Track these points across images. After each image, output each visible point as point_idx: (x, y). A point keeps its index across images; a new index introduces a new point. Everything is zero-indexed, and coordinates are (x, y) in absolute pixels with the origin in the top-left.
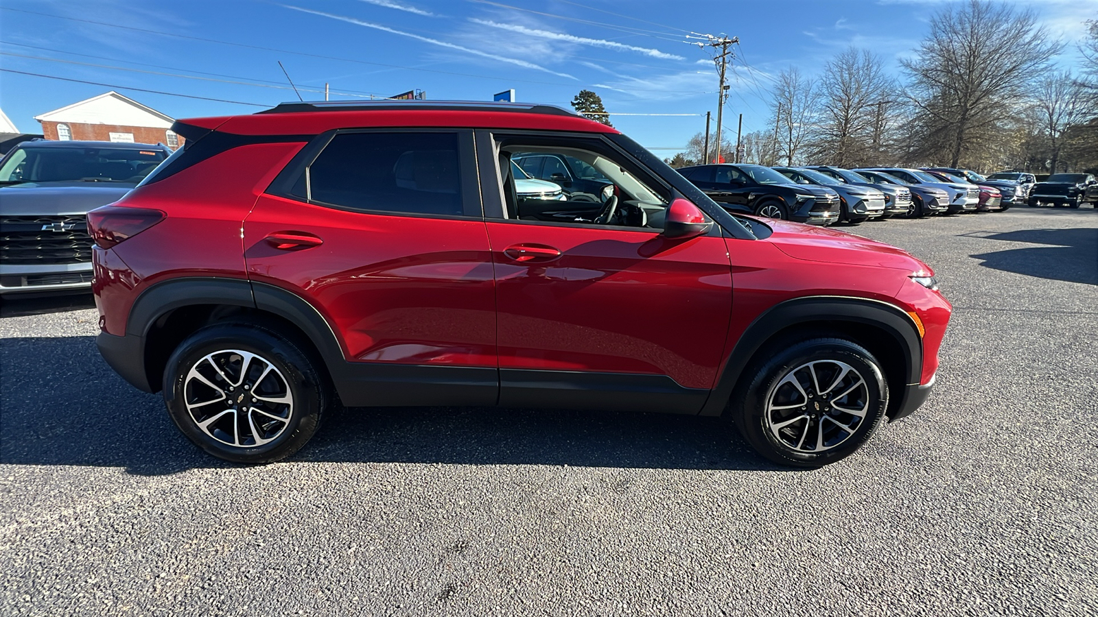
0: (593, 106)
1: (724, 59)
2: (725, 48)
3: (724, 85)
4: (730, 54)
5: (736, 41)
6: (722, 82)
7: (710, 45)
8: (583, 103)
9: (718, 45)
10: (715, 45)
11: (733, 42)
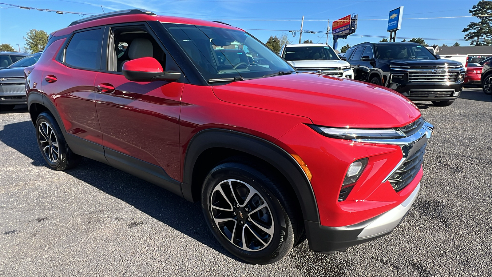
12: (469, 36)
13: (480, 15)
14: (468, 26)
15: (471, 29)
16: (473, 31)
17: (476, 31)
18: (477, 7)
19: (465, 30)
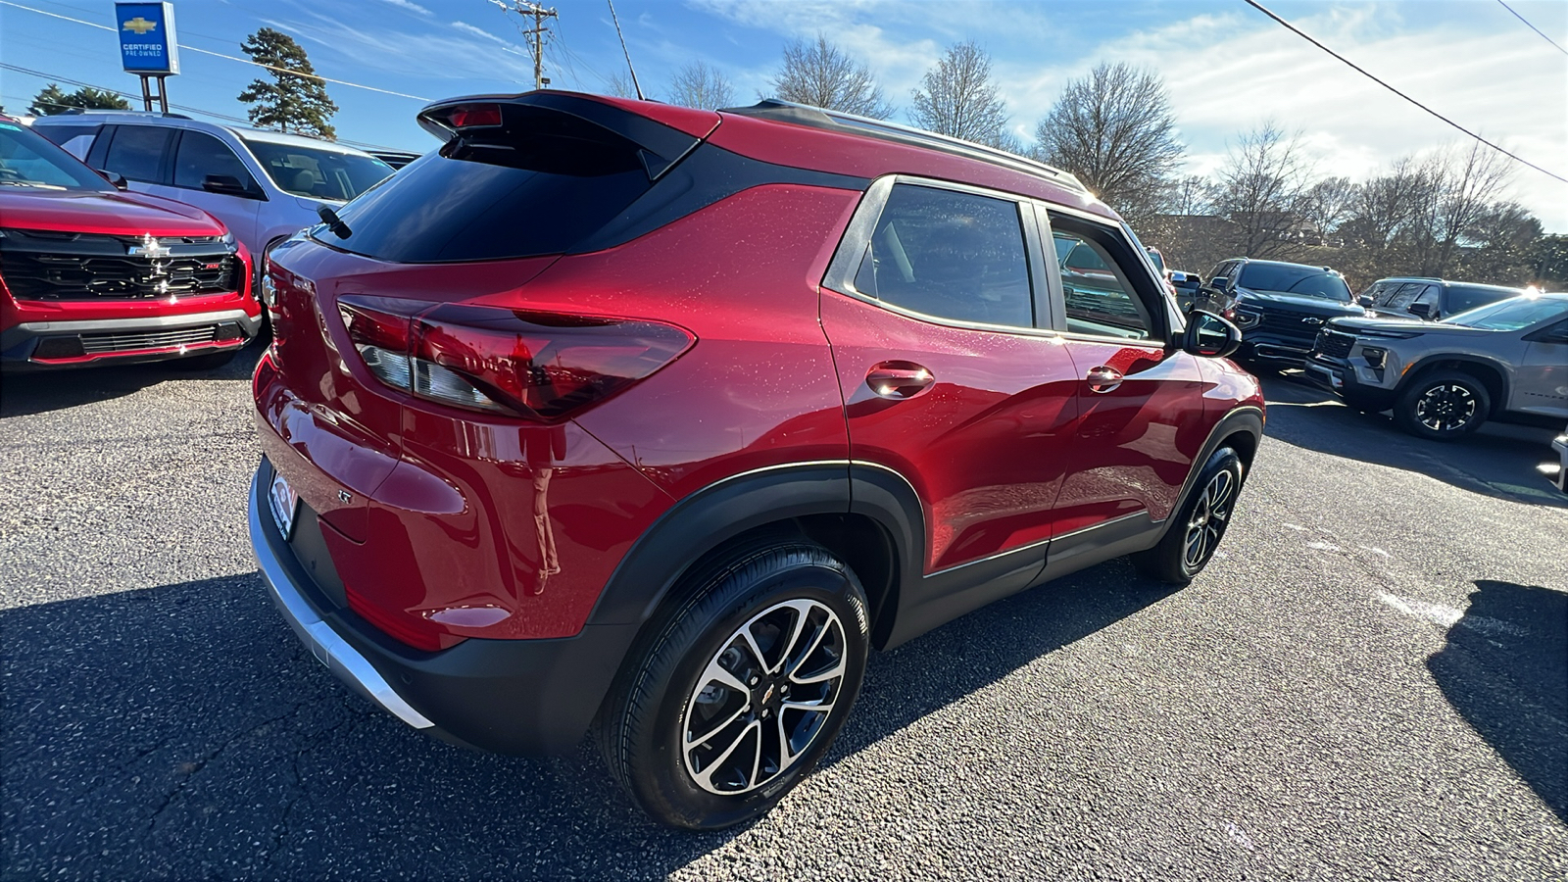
0: (290, 61)
1: (538, 36)
2: (538, 21)
3: (542, 76)
4: (547, 32)
5: (554, 14)
6: (537, 71)
7: (516, 10)
8: (266, 52)
9: (528, 13)
10: (521, 12)
11: (550, 15)
12: (260, 116)
13: (271, 65)
14: (250, 88)
15: (260, 96)
16: (266, 105)
17: (273, 105)
18: (258, 43)
19: (245, 98)
